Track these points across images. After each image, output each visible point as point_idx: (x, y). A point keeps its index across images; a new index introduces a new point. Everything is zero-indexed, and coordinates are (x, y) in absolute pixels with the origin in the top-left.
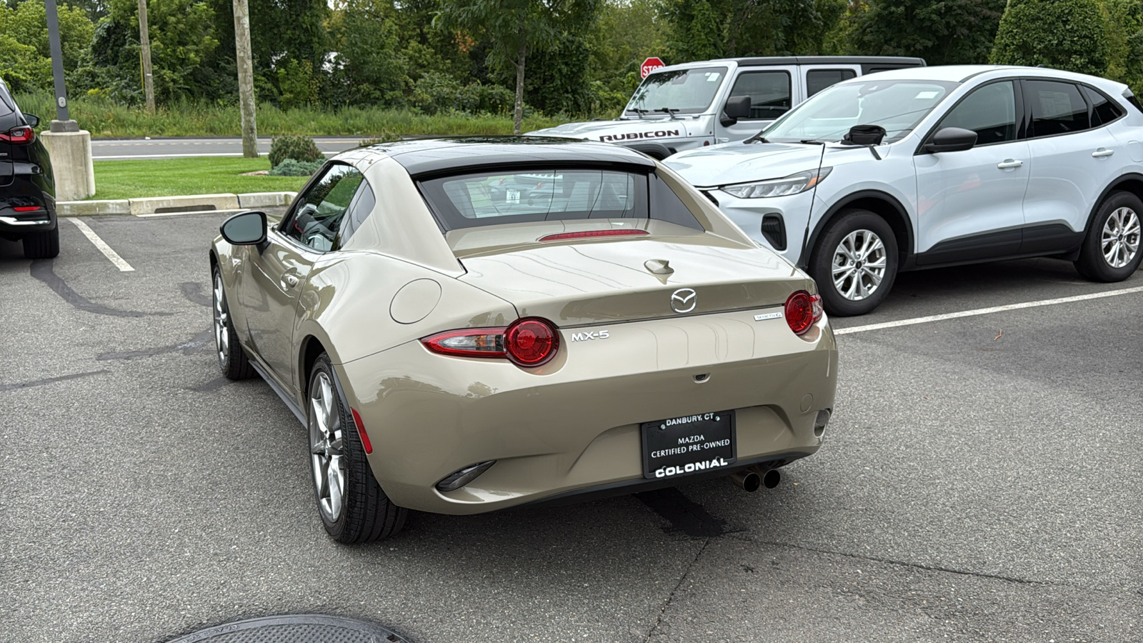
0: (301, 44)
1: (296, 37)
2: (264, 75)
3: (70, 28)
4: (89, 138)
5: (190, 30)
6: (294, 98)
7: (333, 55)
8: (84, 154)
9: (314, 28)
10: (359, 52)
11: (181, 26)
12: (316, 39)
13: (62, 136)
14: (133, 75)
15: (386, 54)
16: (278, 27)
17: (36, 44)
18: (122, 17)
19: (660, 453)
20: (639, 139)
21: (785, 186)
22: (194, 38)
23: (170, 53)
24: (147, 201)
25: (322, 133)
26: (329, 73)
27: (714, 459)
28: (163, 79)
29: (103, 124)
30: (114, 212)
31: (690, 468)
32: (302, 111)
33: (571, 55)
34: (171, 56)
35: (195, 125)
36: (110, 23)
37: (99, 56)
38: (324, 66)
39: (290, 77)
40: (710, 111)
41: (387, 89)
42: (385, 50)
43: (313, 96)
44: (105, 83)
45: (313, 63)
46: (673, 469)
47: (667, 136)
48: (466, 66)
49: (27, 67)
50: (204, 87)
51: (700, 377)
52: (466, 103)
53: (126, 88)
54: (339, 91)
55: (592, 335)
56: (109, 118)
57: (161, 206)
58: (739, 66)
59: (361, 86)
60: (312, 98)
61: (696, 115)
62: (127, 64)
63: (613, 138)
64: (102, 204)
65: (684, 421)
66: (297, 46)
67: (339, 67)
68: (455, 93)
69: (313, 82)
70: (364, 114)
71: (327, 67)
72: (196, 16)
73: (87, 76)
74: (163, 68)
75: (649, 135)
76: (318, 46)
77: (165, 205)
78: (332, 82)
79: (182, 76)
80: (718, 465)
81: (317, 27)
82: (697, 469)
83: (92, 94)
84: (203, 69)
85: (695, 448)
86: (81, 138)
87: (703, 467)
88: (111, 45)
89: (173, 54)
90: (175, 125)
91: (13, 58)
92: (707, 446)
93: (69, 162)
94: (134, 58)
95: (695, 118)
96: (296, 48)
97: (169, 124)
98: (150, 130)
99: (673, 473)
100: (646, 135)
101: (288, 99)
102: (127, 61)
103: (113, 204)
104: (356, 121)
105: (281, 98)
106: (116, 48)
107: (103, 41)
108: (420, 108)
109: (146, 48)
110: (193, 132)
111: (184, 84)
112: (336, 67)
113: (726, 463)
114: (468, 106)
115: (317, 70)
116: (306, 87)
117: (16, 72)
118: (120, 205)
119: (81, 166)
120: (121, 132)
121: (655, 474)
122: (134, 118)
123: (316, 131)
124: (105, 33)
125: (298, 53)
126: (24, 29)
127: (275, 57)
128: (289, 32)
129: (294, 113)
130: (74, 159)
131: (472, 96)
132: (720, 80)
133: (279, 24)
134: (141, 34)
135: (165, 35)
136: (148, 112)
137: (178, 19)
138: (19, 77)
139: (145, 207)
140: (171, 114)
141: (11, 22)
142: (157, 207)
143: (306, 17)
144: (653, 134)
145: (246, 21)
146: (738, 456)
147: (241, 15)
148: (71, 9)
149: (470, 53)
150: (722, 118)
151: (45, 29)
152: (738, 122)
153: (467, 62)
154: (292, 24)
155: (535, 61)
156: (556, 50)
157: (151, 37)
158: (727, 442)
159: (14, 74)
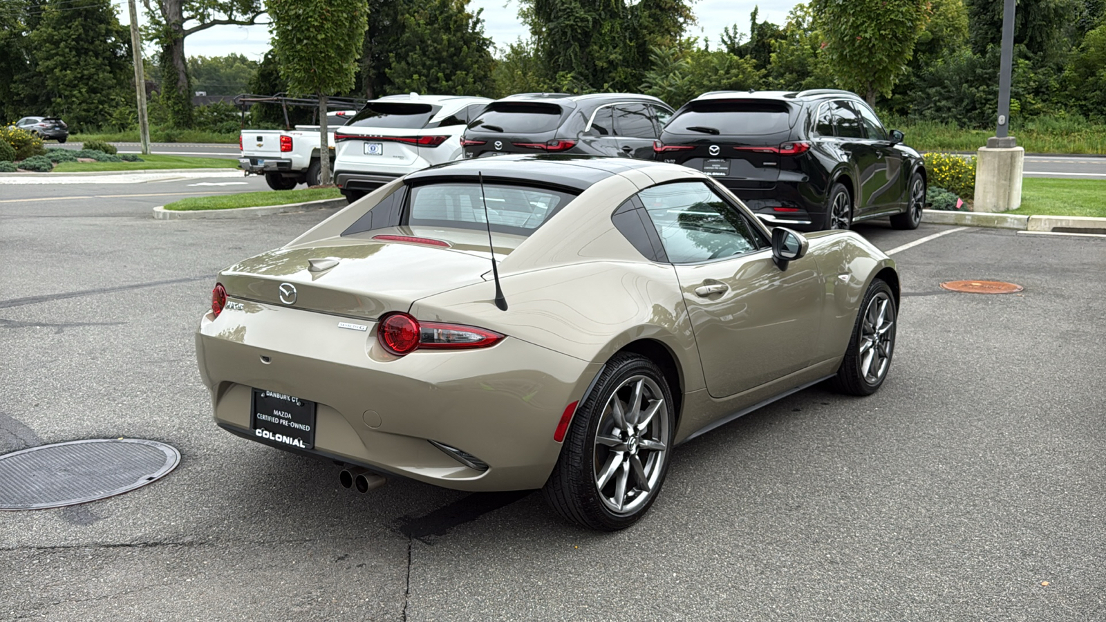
4: (1022, 154)
8: (1011, 170)
13: (995, 152)
19: (262, 416)
24: (1045, 220)
27: (297, 438)
30: (1012, 226)
31: (279, 438)
46: (268, 433)
57: (1059, 225)
64: (1001, 217)
65: (278, 396)
77: (1064, 225)
80: (298, 445)
82: (284, 441)
85: (284, 423)
86: (1010, 155)
87: (288, 442)
92: (293, 425)
93: (994, 176)
99: (268, 437)
103: (1011, 218)
113: (304, 447)
118: (1019, 220)
119: (1005, 180)
121: (256, 432)
130: (999, 172)
139: (1043, 224)
142: (1054, 226)
146: (315, 445)
158: (308, 428)
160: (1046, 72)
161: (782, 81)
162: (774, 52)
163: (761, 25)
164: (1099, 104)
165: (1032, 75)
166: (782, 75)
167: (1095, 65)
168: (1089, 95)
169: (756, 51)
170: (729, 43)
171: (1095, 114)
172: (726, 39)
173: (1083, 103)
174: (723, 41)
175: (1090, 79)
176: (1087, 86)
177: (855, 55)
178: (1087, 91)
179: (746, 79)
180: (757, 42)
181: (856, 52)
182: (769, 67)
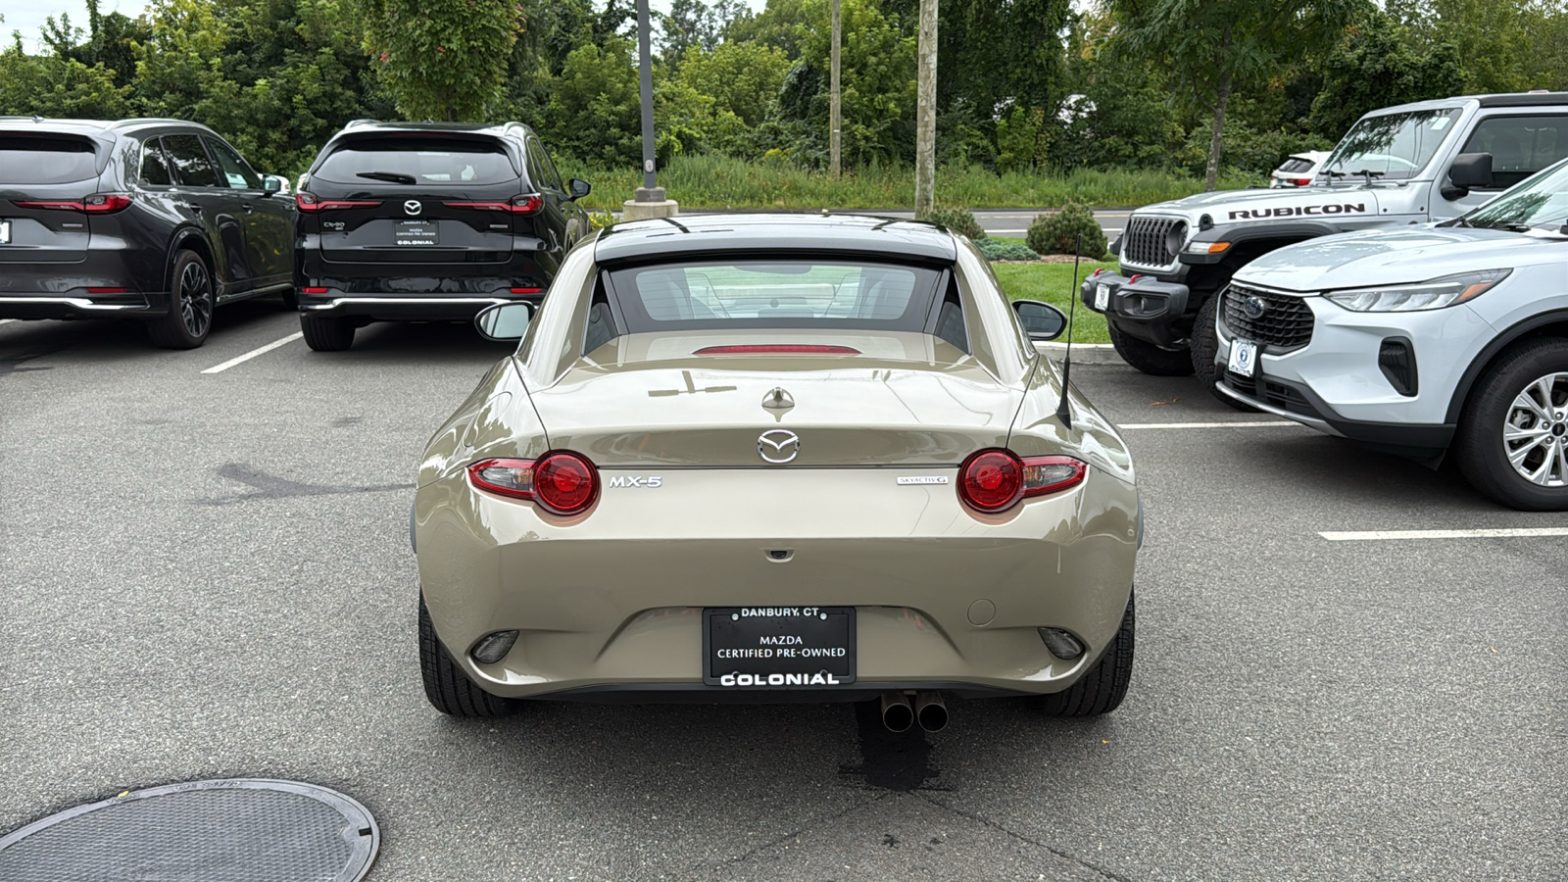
0: (1032, 86)
1: (1027, 76)
2: (981, 128)
3: (768, 74)
4: (677, 209)
5: (893, 72)
6: (1015, 157)
7: (1074, 98)
9: (1051, 64)
10: (1109, 94)
11: (883, 68)
12: (1052, 79)
13: (644, 207)
14: (821, 132)
15: (1146, 94)
16: (1005, 64)
17: (729, 95)
18: (816, 59)
19: (731, 652)
20: (1294, 216)
21: (1430, 295)
22: (898, 83)
23: (866, 103)
25: (1041, 204)
26: (1066, 123)
27: (818, 673)
28: (854, 137)
29: (777, 192)
31: (776, 680)
32: (1020, 176)
33: (1434, 88)
34: (867, 106)
35: (883, 195)
36: (803, 66)
37: (787, 108)
38: (1060, 114)
39: (1011, 130)
40: (1423, 176)
41: (1143, 143)
42: (1145, 90)
43: (1040, 154)
44: (788, 142)
45: (1046, 109)
46: (749, 677)
47: (1343, 213)
48: (1279, 108)
49: (704, 122)
50: (904, 145)
51: (779, 554)
52: (1259, 160)
53: (811, 148)
54: (1076, 147)
55: (637, 481)
56: (785, 184)
58: (1482, 106)
59: (1107, 140)
60: (1039, 158)
61: (1403, 181)
62: (816, 118)
63: (1250, 215)
65: (770, 613)
66: (1027, 88)
67: (1081, 114)
68: (1244, 146)
69: (1043, 136)
70: (1103, 178)
71: (1065, 115)
72: (902, 55)
73: (770, 133)
74: (856, 123)
75: (1312, 210)
76: (1053, 86)
78: (1068, 135)
79: (878, 132)
80: (823, 682)
81: (1055, 63)
82: (788, 683)
83: (770, 156)
84: (906, 123)
85: (786, 653)
86: (665, 209)
87: (798, 682)
88: (801, 94)
89: (869, 104)
90: (859, 194)
91: (691, 112)
92: (806, 653)
94: (824, 108)
95: (1401, 186)
96: (1026, 92)
97: (853, 193)
98: (829, 200)
99: (750, 683)
100: (1307, 210)
101: (1007, 159)
102: (817, 114)
104: (1089, 188)
105: (999, 159)
106: (806, 98)
107: (794, 89)
108: (1188, 168)
109: (835, 97)
110: (879, 202)
111: (879, 142)
112: (1077, 115)
113: (837, 682)
114: (1261, 164)
115: (1049, 120)
116: (1033, 143)
117: (690, 129)
120: (796, 202)
121: (720, 681)
122: (812, 185)
123: (1034, 202)
124: (796, 80)
125: (1026, 98)
126: (717, 76)
127: (997, 104)
128: (1018, 70)
129: (1011, 178)
131: (1269, 150)
132: (1448, 128)
133: (1006, 60)
134: (832, 79)
135: (862, 80)
136: (831, 178)
137: (880, 59)
138: (692, 135)
140: (857, 182)
141: (703, 68)
143: (1042, 50)
144: (1320, 210)
145: (933, 59)
146: (859, 675)
147: (927, 52)
148: (771, 50)
149: (1287, 88)
150: (1444, 186)
151: (740, 76)
152: (1470, 192)
153: (1280, 102)
154: (1023, 60)
155: (1374, 98)
156: (1409, 81)
157: (845, 83)
158: (841, 652)
159: (688, 132)
160: (526, 102)
161: (162, 104)
162: (139, 60)
163: (109, 17)
164: (595, 145)
165: (512, 106)
166: (159, 95)
167: (583, 96)
168: (581, 134)
169: (104, 56)
170: (57, 41)
171: (592, 159)
172: (52, 36)
173: (576, 143)
174: (47, 38)
175: (582, 113)
176: (577, 122)
177: (435, 73)
178: (579, 129)
179: (104, 100)
180: (106, 42)
181: (436, 69)
182: (135, 81)
